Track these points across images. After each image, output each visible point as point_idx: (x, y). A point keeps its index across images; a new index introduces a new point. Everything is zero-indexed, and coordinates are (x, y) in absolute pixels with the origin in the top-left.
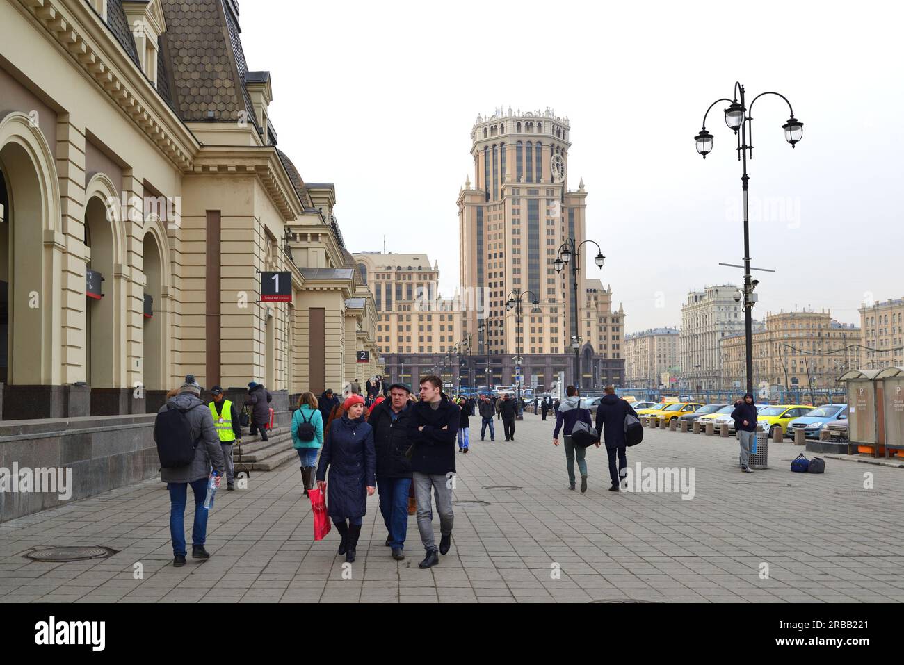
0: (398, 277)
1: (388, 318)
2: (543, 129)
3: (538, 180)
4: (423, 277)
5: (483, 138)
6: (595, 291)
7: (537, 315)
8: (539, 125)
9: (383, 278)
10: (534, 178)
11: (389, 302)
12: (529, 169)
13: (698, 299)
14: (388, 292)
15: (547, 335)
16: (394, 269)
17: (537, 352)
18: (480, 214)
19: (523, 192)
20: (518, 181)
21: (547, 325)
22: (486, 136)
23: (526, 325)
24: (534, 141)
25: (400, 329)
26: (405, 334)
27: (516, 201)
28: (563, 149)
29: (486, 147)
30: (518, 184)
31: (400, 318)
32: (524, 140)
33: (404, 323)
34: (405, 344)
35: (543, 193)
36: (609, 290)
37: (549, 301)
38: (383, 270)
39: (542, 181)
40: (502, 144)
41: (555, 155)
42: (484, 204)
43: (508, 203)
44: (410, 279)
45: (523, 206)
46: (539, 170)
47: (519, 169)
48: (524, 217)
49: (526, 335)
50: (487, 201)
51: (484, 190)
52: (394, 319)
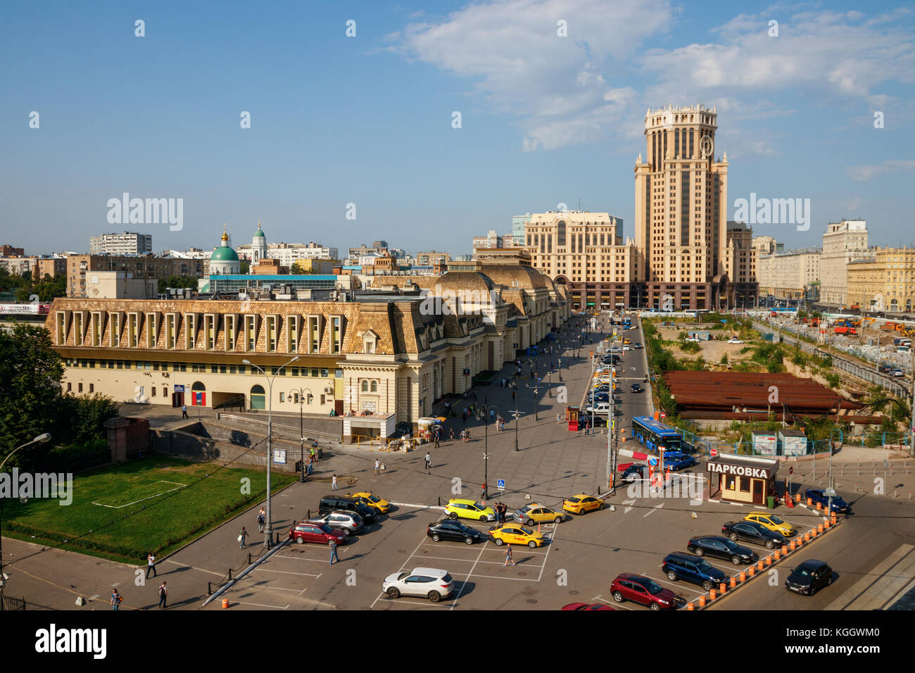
0: (587, 228)
1: (580, 258)
2: (694, 119)
3: (690, 158)
4: (604, 229)
5: (652, 127)
6: (740, 230)
7: (686, 255)
8: (692, 116)
9: (577, 230)
10: (688, 156)
11: (580, 247)
12: (684, 148)
13: (836, 229)
14: (580, 240)
15: (693, 269)
16: (584, 225)
17: (686, 281)
18: (648, 180)
19: (678, 166)
20: (675, 158)
21: (693, 262)
22: (653, 124)
23: (678, 262)
24: (688, 128)
25: (588, 265)
26: (591, 269)
27: (672, 173)
28: (711, 132)
29: (654, 133)
30: (674, 161)
31: (588, 257)
32: (681, 128)
33: (591, 261)
34: (591, 276)
35: (693, 166)
36: (751, 229)
37: (696, 245)
38: (576, 225)
39: (693, 158)
40: (665, 131)
41: (704, 135)
42: (652, 173)
43: (668, 174)
44: (595, 230)
45: (678, 177)
46: (692, 148)
47: (677, 149)
48: (678, 184)
49: (678, 269)
50: (654, 171)
51: (652, 163)
52: (584, 258)
